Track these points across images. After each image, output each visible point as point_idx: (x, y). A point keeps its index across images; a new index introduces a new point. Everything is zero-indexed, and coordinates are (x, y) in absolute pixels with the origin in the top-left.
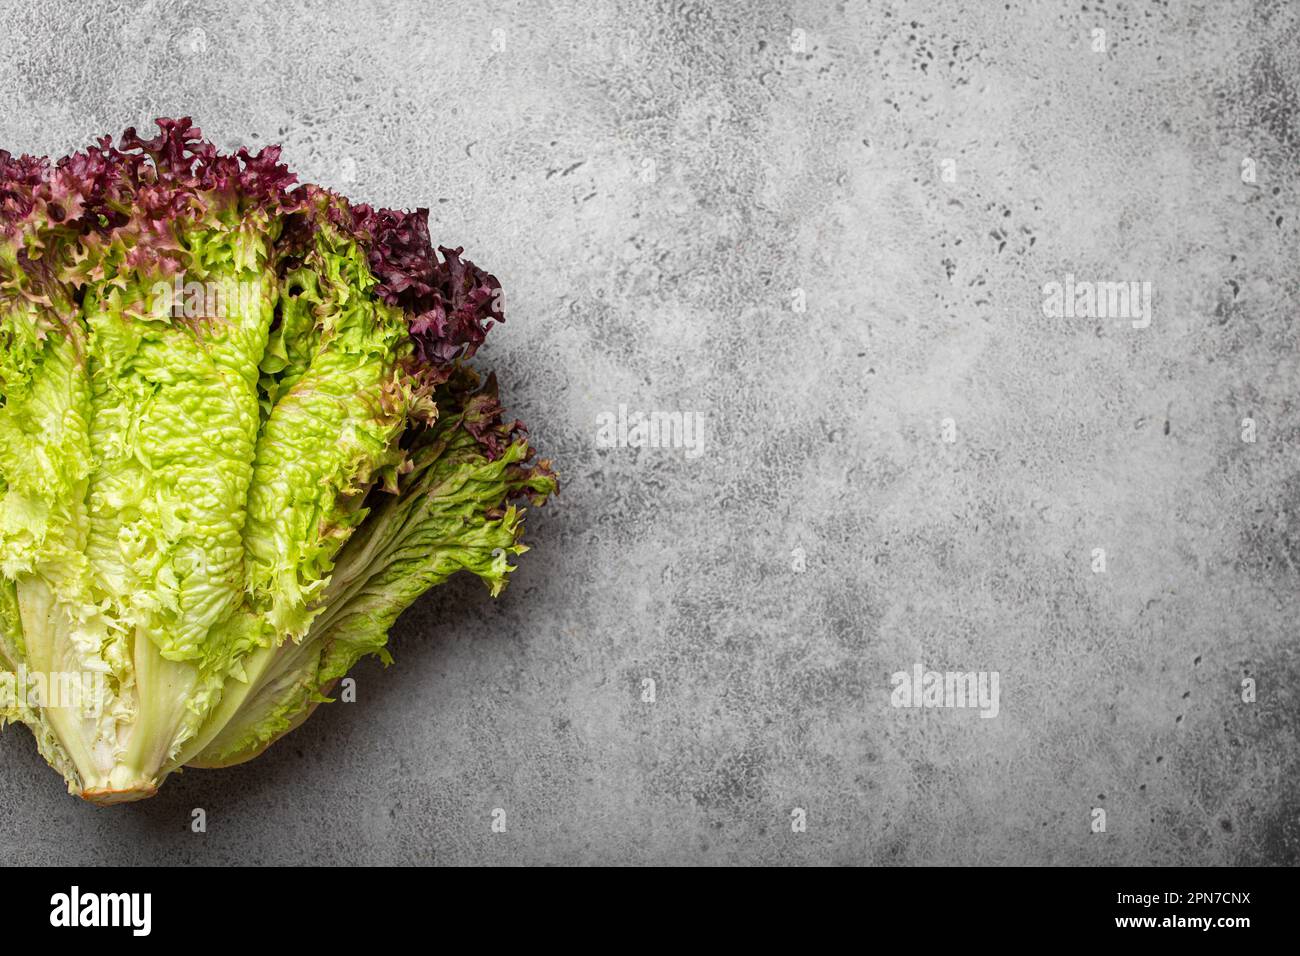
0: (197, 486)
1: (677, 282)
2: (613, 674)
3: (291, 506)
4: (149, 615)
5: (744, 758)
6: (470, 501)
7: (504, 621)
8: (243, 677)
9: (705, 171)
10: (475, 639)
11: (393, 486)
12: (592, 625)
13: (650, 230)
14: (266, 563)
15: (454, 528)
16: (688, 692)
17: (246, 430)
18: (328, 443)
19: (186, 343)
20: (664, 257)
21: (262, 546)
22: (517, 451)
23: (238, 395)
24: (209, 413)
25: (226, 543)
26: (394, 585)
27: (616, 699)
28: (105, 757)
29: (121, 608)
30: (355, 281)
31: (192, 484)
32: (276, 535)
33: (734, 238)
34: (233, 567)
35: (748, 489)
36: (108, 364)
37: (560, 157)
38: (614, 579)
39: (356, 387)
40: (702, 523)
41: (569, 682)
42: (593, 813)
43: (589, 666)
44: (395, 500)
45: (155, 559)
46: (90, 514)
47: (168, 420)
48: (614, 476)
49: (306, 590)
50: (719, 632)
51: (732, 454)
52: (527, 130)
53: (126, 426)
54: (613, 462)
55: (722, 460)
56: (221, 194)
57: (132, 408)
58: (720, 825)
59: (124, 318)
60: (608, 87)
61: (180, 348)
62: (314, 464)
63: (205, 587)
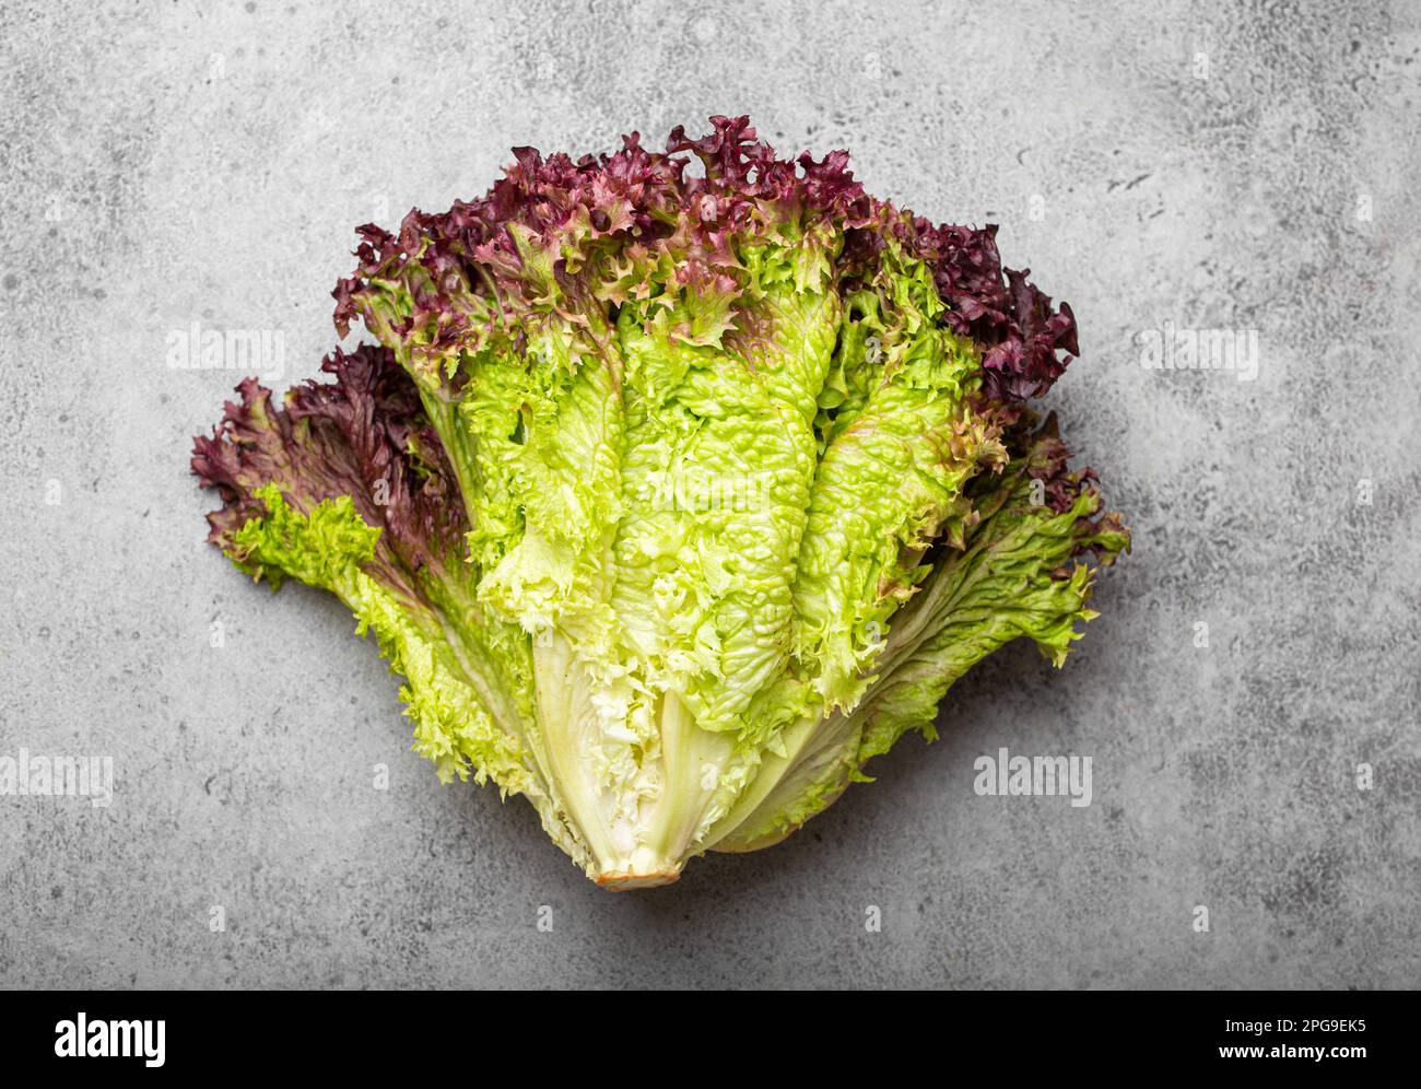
0: (748, 536)
1: (1253, 313)
2: (1173, 758)
3: (846, 559)
4: (685, 679)
5: (1320, 858)
6: (1034, 558)
7: (1051, 695)
8: (782, 751)
9: (1288, 188)
10: (1017, 714)
11: (957, 541)
12: (1150, 702)
13: (1224, 254)
14: (815, 623)
15: (1017, 589)
16: (1257, 781)
17: (803, 472)
18: (889, 489)
19: (740, 373)
20: (1239, 285)
21: (812, 604)
22: (1086, 503)
23: (796, 433)
24: (761, 452)
25: (776, 601)
26: (947, 651)
27: (1175, 786)
28: (624, 836)
29: (651, 671)
30: (924, 306)
31: (742, 532)
32: (828, 591)
33: (1319, 265)
34: (783, 627)
35: (1330, 552)
36: (651, 394)
37: (1124, 167)
38: (1176, 651)
39: (923, 428)
40: (1277, 590)
41: (1123, 766)
42: (1148, 915)
43: (1146, 747)
44: (956, 554)
45: (695, 615)
46: (618, 562)
47: (715, 460)
48: (1178, 533)
49: (862, 655)
50: (1294, 714)
51: (1312, 511)
52: (1086, 137)
53: (666, 464)
54: (1177, 516)
55: (1300, 518)
56: (784, 205)
57: (673, 444)
58: (1291, 934)
59: (672, 342)
60: (1180, 90)
61: (732, 378)
62: (873, 513)
63: (752, 650)
